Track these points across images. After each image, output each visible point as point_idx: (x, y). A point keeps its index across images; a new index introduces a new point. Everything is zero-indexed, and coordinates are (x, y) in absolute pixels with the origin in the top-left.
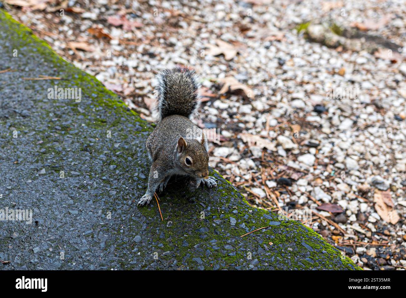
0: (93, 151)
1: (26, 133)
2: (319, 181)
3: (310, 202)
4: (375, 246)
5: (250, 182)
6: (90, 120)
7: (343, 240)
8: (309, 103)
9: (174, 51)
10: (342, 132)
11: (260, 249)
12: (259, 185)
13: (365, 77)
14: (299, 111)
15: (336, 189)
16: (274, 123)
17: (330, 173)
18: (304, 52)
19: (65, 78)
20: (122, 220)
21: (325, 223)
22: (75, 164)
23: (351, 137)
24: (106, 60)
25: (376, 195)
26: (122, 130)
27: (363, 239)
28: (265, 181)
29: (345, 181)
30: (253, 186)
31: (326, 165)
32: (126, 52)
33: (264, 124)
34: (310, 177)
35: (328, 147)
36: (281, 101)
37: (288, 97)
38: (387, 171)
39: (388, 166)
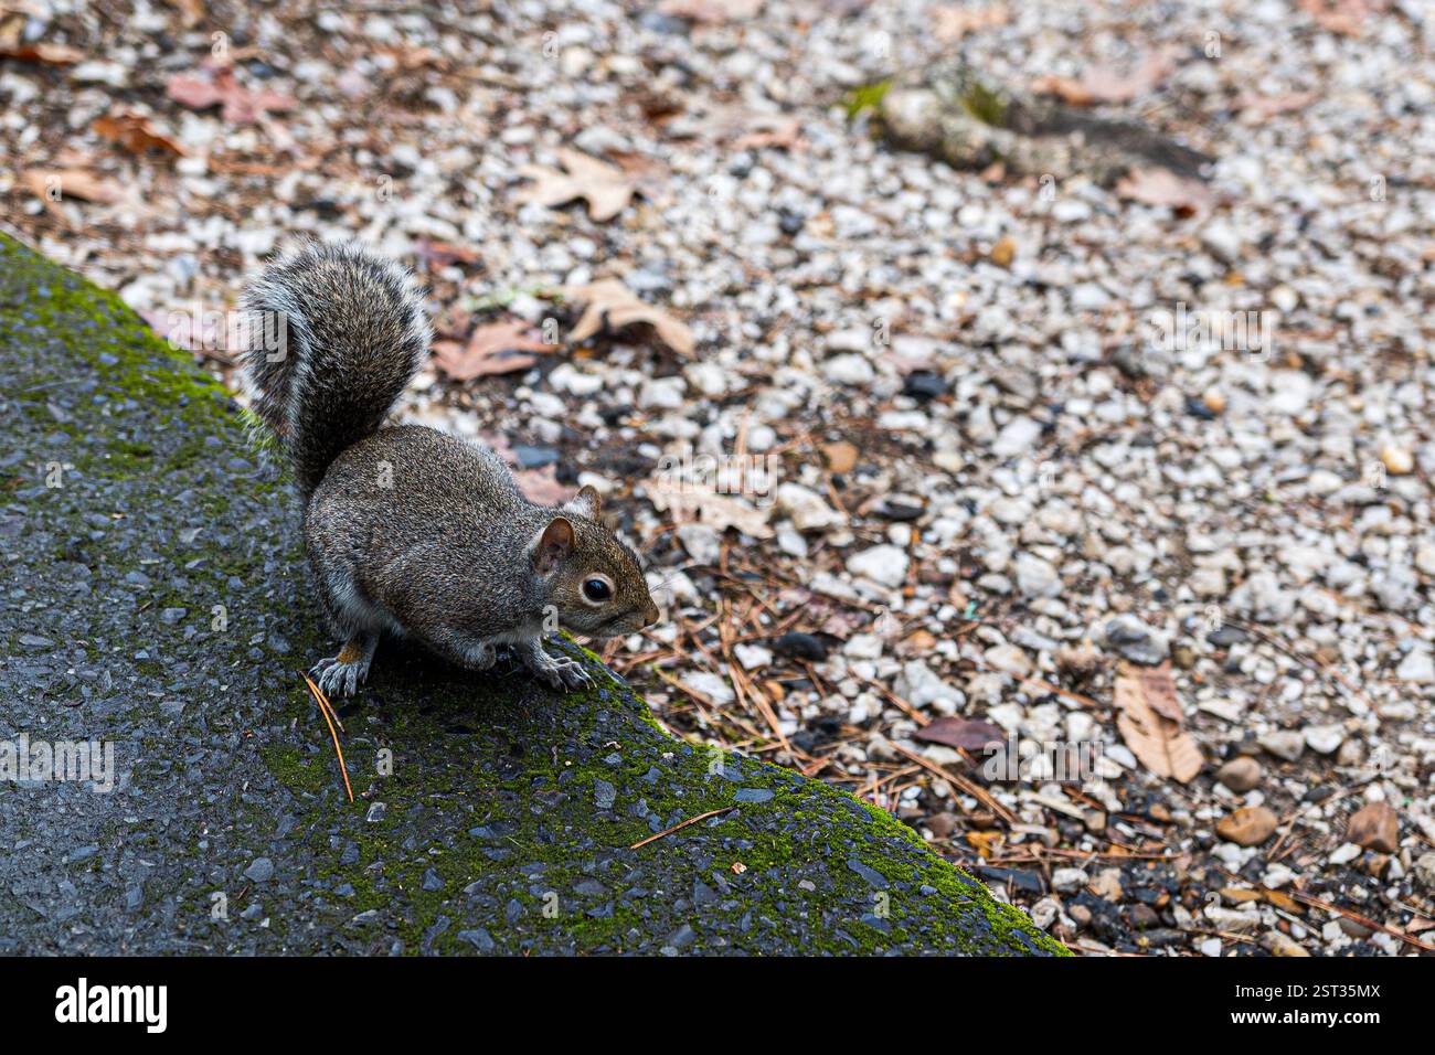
0: (103, 558)
2: (923, 640)
3: (890, 714)
4: (1118, 863)
5: (679, 651)
6: (91, 447)
7: (1007, 844)
8: (887, 367)
9: (406, 194)
10: (1004, 465)
11: (700, 888)
12: (708, 659)
13: (1081, 270)
14: (851, 394)
15: (981, 666)
16: (763, 438)
17: (961, 611)
18: (872, 184)
20: (207, 805)
21: (942, 789)
22: (34, 610)
23: (1034, 480)
24: (161, 230)
25: (1120, 683)
26: (209, 479)
27: (1076, 839)
28: (732, 645)
29: (1014, 636)
30: (690, 666)
31: (946, 583)
32: (233, 200)
33: (728, 444)
34: (888, 626)
35: (952, 519)
36: (788, 361)
37: (813, 346)
38: (1160, 596)
39: (1163, 577)
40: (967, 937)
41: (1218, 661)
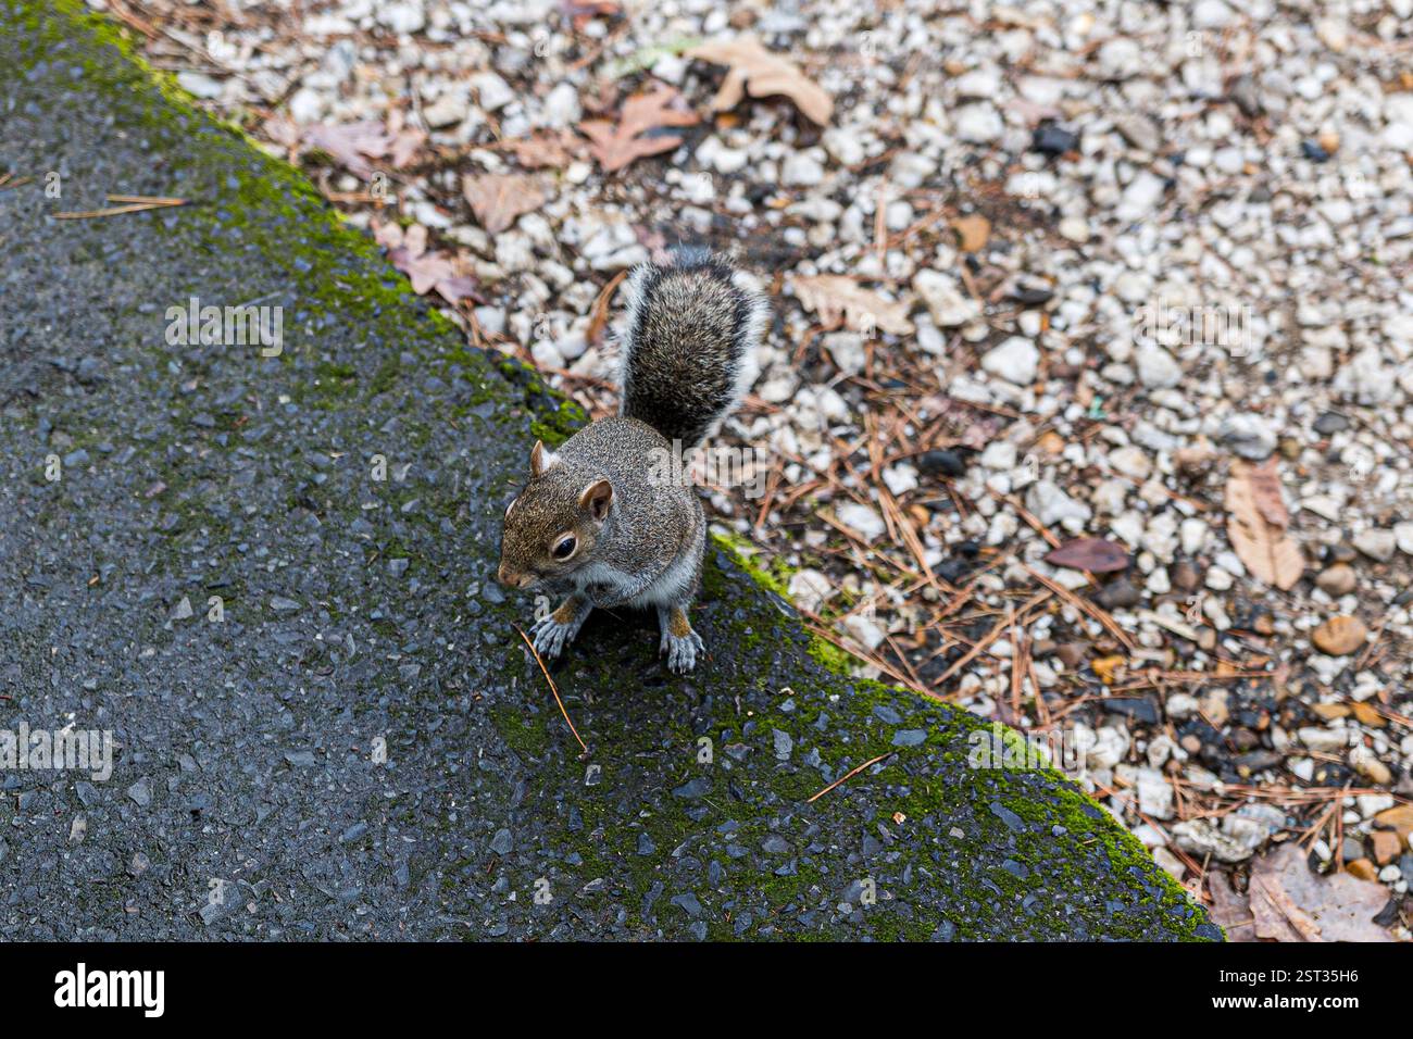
0: (329, 503)
1: (106, 455)
2: (1053, 444)
3: (1025, 533)
4: (1225, 683)
5: (833, 479)
6: (301, 373)
7: (1128, 670)
8: (1016, 117)
10: (1127, 231)
11: (867, 840)
12: (859, 485)
14: (982, 153)
15: (1107, 472)
16: (900, 215)
17: (1088, 409)
20: (451, 775)
21: (1070, 614)
23: (1155, 248)
25: (1233, 485)
26: (410, 402)
27: (1188, 659)
28: (881, 469)
29: (1136, 435)
30: (842, 495)
31: (1073, 377)
33: (868, 222)
34: (1023, 430)
35: (1079, 302)
36: (921, 115)
37: (945, 91)
38: (1271, 378)
39: (1273, 357)
41: (1321, 451)
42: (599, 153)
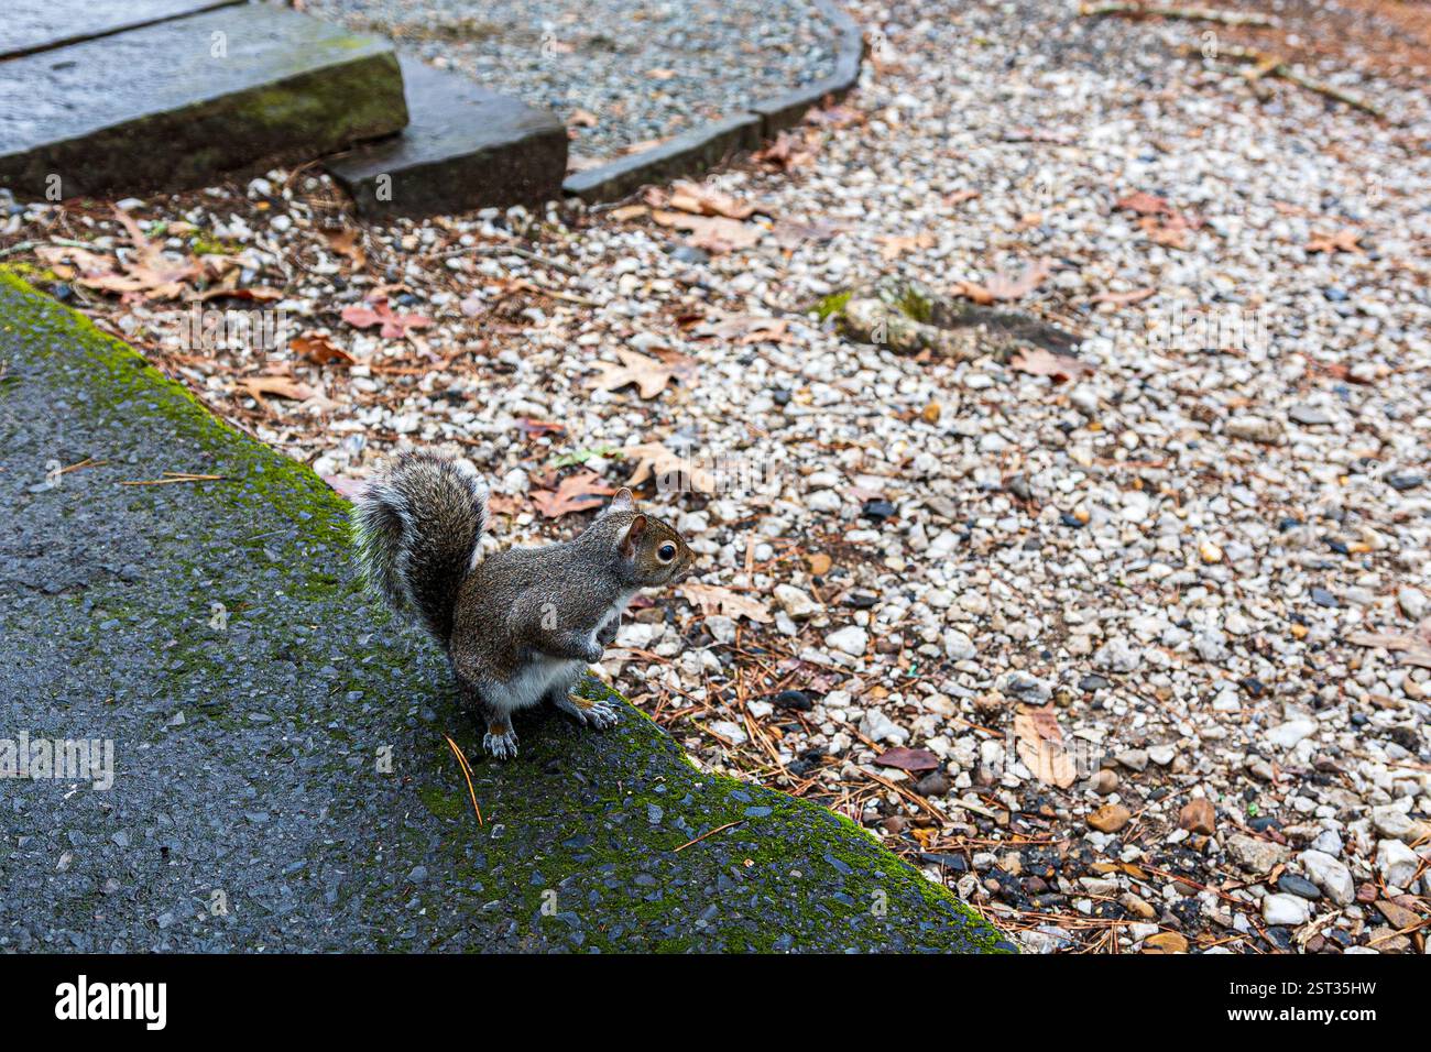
0: (305, 657)
1: (133, 624)
2: (880, 692)
3: (856, 746)
4: (1018, 847)
5: (708, 706)
6: (294, 578)
7: (941, 837)
8: (851, 498)
9: (511, 385)
10: (934, 566)
11: (722, 878)
12: (729, 711)
13: (987, 423)
14: (825, 517)
15: (921, 710)
16: (764, 552)
17: (906, 671)
18: (838, 366)
19: (230, 476)
20: (380, 830)
21: (894, 799)
22: (259, 696)
23: (956, 576)
24: (340, 417)
25: (1018, 719)
27: (989, 831)
28: (746, 700)
29: (943, 688)
30: (716, 717)
31: (895, 652)
32: (390, 393)
33: (740, 556)
34: (857, 683)
35: (898, 606)
36: (781, 496)
37: (799, 484)
38: (1045, 656)
39: (1047, 642)
40: (907, 906)
41: (1086, 701)
42: (539, 507)
